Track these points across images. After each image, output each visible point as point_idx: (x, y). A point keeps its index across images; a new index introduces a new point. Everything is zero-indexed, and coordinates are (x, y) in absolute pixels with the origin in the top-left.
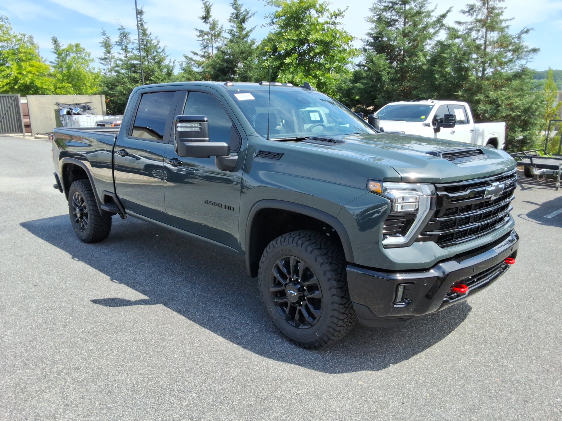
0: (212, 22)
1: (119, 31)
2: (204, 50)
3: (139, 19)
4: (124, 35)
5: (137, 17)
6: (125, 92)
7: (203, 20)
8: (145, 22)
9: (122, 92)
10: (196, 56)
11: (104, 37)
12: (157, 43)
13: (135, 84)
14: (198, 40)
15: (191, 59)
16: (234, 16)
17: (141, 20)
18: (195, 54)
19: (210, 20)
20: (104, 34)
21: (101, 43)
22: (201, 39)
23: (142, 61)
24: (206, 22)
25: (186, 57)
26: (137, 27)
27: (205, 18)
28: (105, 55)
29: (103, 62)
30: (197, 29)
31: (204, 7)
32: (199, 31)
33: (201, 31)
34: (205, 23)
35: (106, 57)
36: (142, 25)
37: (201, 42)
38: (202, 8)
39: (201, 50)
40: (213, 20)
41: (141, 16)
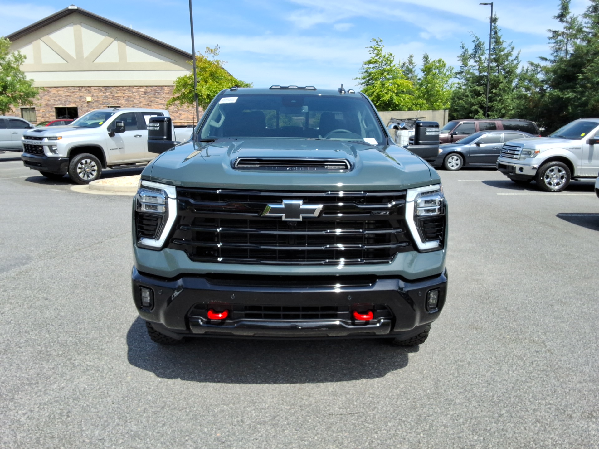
0: (570, 20)
1: (474, 44)
2: (555, 54)
3: (493, 27)
4: (478, 47)
5: (491, 26)
6: (466, 106)
7: (558, 20)
8: (499, 29)
9: (465, 106)
10: (544, 61)
11: (463, 50)
12: (511, 51)
13: (477, 98)
14: (549, 43)
15: (537, 66)
16: (591, 10)
17: (495, 28)
18: (545, 59)
19: (568, 18)
20: (463, 47)
21: (459, 56)
22: (553, 41)
23: (489, 72)
24: (562, 21)
25: (532, 64)
26: (489, 36)
27: (561, 17)
28: (461, 68)
29: (458, 76)
30: (550, 30)
31: (561, 4)
32: (553, 32)
33: (555, 32)
34: (560, 23)
35: (462, 70)
36: (496, 33)
37: (553, 45)
38: (559, 6)
39: (552, 54)
40: (571, 18)
41: (495, 24)
